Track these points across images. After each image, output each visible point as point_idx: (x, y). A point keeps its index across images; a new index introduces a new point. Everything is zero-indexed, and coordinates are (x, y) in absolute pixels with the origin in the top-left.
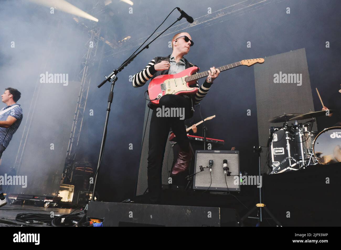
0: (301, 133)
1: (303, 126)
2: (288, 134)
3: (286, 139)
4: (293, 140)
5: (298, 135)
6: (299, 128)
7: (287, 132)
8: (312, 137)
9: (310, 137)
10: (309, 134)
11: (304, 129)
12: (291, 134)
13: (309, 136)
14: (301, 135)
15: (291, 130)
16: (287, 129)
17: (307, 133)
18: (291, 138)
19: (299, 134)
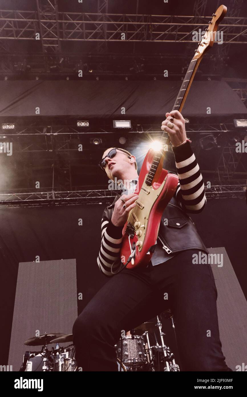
0: (61, 361)
1: (65, 350)
2: (46, 361)
3: (43, 369)
4: (51, 370)
5: (58, 363)
6: (59, 354)
7: (45, 359)
8: (73, 366)
9: (71, 366)
10: (70, 362)
11: (65, 355)
12: (49, 362)
13: (70, 364)
14: (60, 363)
15: (50, 356)
16: (45, 355)
17: (68, 360)
18: (49, 367)
19: (59, 361)
